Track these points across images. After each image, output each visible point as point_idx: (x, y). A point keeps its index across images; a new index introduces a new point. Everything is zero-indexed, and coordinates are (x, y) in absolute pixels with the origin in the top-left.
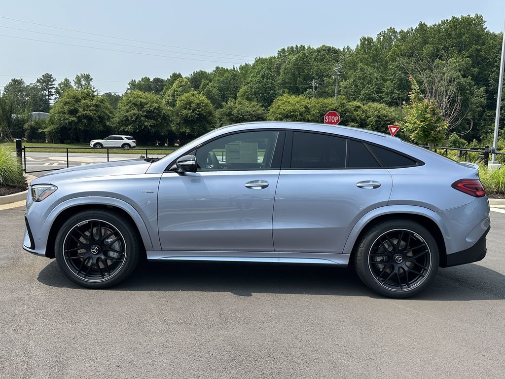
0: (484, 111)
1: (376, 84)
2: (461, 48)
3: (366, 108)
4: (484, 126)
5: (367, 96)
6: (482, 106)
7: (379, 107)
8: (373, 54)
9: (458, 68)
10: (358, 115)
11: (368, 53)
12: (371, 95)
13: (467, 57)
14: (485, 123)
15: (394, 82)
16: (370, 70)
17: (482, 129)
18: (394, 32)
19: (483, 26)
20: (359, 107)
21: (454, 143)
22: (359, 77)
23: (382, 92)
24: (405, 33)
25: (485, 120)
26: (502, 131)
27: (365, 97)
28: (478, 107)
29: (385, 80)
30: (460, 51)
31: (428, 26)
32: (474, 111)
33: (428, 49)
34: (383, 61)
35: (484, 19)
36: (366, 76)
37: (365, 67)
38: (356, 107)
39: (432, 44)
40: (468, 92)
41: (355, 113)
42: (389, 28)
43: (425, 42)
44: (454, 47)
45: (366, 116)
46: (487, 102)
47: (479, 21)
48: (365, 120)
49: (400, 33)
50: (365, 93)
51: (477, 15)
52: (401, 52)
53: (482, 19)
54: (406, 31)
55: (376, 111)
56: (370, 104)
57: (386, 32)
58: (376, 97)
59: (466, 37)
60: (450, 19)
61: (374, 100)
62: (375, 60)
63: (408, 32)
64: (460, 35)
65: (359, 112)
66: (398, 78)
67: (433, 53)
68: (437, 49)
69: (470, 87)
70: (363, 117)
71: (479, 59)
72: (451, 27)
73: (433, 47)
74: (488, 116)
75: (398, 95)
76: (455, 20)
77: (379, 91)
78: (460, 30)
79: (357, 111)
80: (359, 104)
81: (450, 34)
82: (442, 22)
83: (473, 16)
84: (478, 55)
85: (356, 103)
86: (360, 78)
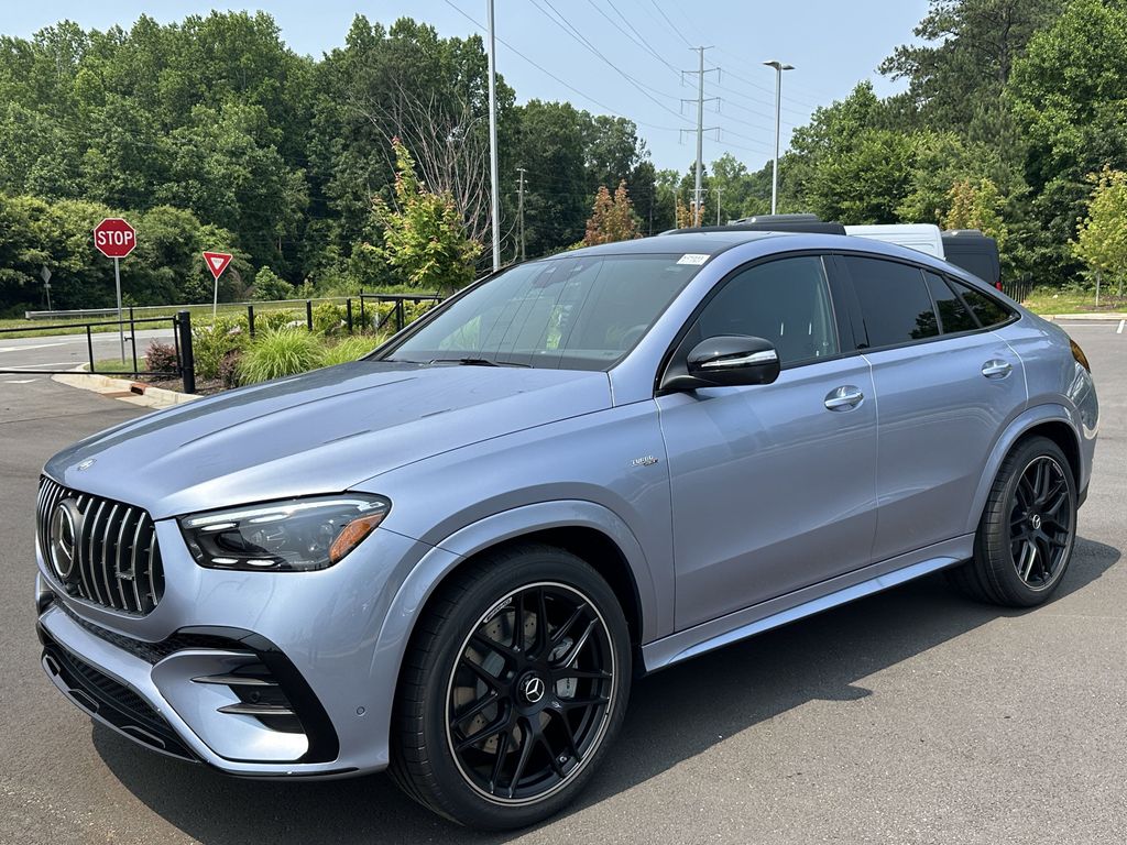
0: (306, 221)
1: (64, 156)
2: (241, 83)
3: (55, 210)
4: (310, 251)
5: (47, 184)
6: (302, 210)
7: (90, 210)
8: (37, 81)
9: (244, 125)
10: (41, 230)
11: (25, 79)
12: (56, 180)
13: (257, 103)
14: (312, 246)
15: (108, 152)
16: (39, 119)
17: (308, 258)
18: (77, 33)
19: (277, 38)
20: (41, 210)
21: (269, 288)
22: (16, 136)
23: (81, 175)
24: (103, 36)
25: (311, 238)
26: (350, 260)
27: (42, 185)
28: (294, 211)
29: (84, 147)
30: (238, 89)
31: (161, 27)
32: (288, 222)
33: (169, 81)
34: (66, 99)
35: (276, 24)
36: (34, 135)
37: (27, 112)
38: (34, 210)
39: (177, 68)
40: (275, 178)
41: (34, 225)
42: (63, 23)
43: (161, 64)
44: (224, 78)
45: (64, 233)
46: (312, 201)
47: (268, 28)
48: (60, 242)
49: (92, 36)
50: (41, 177)
51: (261, 15)
52: (103, 81)
53: (272, 23)
54: (105, 33)
55: (84, 220)
56: (63, 202)
57: (56, 31)
58: (70, 185)
59: (248, 59)
60: (206, 15)
61: (69, 195)
62: (44, 97)
63: (111, 36)
64: (234, 54)
65: (45, 223)
66: (119, 144)
67: (181, 90)
68: (190, 79)
69: (279, 169)
70: (56, 233)
71: (280, 108)
72: (211, 34)
73: (181, 76)
74: (316, 230)
75: (125, 181)
76: (218, 20)
77: (74, 173)
78: (233, 42)
79: (39, 220)
80: (37, 203)
81: (210, 50)
82: (190, 20)
83: (253, 14)
84: (277, 101)
85: (29, 200)
86: (18, 139)
